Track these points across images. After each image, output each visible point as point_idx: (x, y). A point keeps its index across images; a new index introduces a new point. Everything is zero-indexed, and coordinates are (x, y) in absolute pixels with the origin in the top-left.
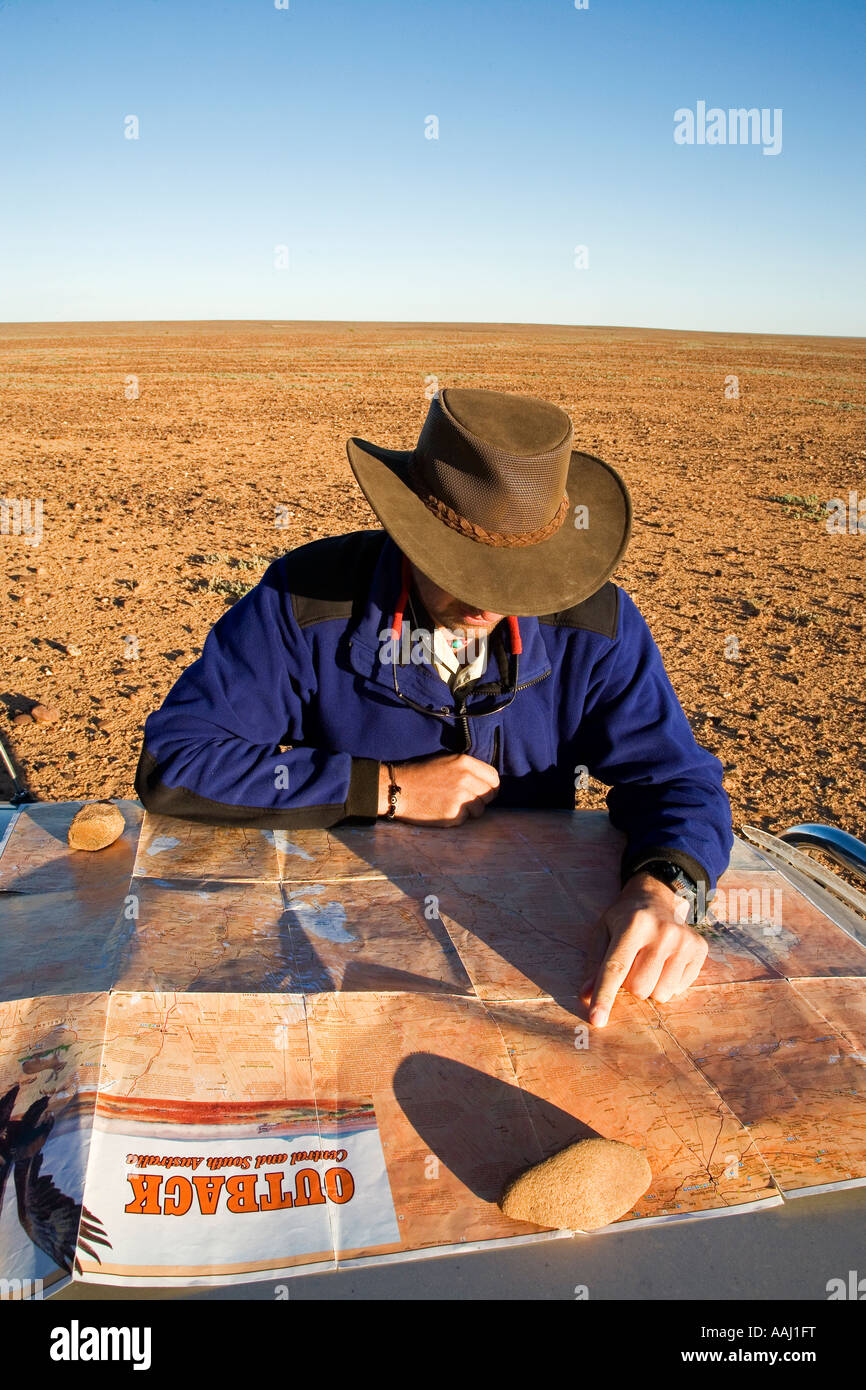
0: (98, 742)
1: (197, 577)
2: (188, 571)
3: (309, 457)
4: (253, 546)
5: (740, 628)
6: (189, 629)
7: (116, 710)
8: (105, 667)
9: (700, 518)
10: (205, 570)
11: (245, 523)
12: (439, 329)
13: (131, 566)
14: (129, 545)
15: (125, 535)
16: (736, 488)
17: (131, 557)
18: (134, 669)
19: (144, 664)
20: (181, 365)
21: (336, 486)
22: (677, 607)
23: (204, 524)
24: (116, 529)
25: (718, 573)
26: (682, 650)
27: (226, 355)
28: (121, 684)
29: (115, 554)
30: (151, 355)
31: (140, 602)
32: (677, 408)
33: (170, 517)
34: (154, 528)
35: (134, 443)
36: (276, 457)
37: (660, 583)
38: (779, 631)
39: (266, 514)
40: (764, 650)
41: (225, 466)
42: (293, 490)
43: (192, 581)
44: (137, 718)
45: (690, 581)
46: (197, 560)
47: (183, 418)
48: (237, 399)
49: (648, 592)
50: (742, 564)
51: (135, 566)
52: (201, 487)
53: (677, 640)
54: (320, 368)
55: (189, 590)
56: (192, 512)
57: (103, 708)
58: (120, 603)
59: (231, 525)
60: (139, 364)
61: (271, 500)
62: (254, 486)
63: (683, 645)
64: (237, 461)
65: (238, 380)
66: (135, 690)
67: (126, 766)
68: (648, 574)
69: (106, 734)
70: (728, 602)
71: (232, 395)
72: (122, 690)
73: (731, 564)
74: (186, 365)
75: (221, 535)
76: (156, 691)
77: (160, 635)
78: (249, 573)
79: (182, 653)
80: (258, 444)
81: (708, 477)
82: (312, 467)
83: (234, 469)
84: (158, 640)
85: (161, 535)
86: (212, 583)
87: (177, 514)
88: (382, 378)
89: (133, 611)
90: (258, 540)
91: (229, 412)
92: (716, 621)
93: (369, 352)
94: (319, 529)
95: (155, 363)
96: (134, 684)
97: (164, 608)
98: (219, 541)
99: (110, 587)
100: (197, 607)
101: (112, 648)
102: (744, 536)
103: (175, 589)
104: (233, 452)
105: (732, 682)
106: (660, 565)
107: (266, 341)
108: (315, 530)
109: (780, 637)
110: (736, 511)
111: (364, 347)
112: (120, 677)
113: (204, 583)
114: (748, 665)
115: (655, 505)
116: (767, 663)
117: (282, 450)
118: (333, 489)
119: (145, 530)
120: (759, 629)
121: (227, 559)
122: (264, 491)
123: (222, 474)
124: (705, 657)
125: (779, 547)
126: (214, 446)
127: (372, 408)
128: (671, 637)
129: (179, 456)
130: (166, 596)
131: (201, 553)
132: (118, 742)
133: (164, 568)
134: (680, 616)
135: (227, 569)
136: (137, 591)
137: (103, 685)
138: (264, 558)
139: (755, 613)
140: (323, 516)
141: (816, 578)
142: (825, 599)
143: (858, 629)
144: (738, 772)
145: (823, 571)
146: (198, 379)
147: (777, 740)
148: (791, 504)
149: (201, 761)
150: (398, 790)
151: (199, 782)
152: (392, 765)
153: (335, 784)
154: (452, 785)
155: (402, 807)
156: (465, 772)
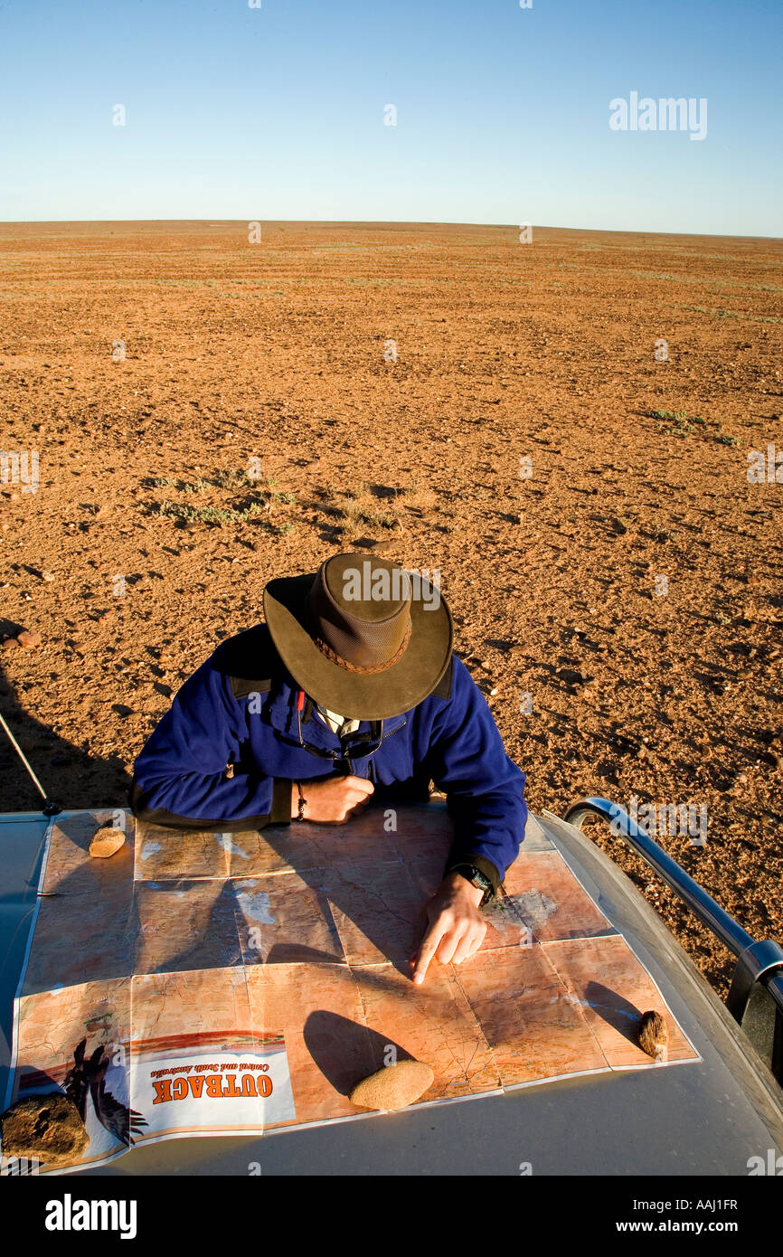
0: (75, 663)
1: (150, 501)
2: (141, 495)
3: (245, 373)
4: (197, 468)
5: (609, 545)
6: (145, 553)
7: (87, 633)
8: (76, 592)
9: (582, 435)
10: (158, 494)
11: (190, 443)
12: (362, 229)
13: (92, 490)
14: (88, 468)
15: (85, 458)
16: (618, 402)
17: (91, 481)
18: (101, 593)
19: (108, 588)
20: (127, 270)
21: (269, 405)
22: (558, 526)
23: (154, 445)
24: (77, 451)
25: (595, 492)
26: (559, 568)
27: (167, 260)
28: (90, 608)
29: (78, 478)
30: (99, 259)
31: (102, 527)
32: (573, 317)
33: (124, 439)
34: (110, 450)
35: (87, 359)
36: (215, 373)
37: (547, 501)
38: (642, 548)
39: (208, 434)
40: (628, 567)
41: (170, 384)
42: (231, 409)
43: (146, 504)
44: (105, 640)
45: (571, 499)
46: (149, 483)
47: (131, 330)
48: (179, 309)
49: (534, 511)
50: (616, 482)
51: (96, 490)
52: (149, 406)
53: (555, 558)
54: (252, 274)
55: (143, 513)
56: (143, 433)
57: (76, 631)
58: (84, 527)
59: (177, 446)
60: (87, 270)
61: (212, 419)
62: (196, 404)
63: (560, 563)
64: (181, 377)
65: (179, 288)
66: (103, 613)
67: (99, 685)
68: (536, 493)
69: (81, 656)
70: (601, 520)
71: (174, 305)
72: (92, 614)
73: (607, 482)
74: (132, 271)
75: (169, 456)
76: (120, 614)
77: (120, 559)
78: (194, 496)
79: (140, 577)
80: (199, 359)
81: (595, 391)
82: (248, 384)
83: (178, 387)
84: (119, 564)
85: (117, 457)
86: (163, 507)
87: (130, 435)
88: (310, 284)
89: (96, 536)
90: (201, 461)
91: (172, 325)
92: (589, 539)
93: (298, 255)
94: (255, 450)
95: (102, 269)
96: (101, 607)
97: (122, 533)
98: (168, 463)
99: (75, 511)
100: (150, 530)
101: (80, 573)
102: (621, 452)
103: (131, 513)
104: (177, 368)
105: (598, 598)
106: (546, 483)
107: (204, 244)
108: (251, 451)
109: (641, 554)
110: (615, 427)
111: (294, 249)
112: (89, 601)
113: (156, 507)
114: (612, 582)
115: (547, 421)
116: (629, 579)
117: (220, 366)
118: (266, 408)
119: (102, 453)
120: (625, 547)
121: (175, 482)
122: (205, 411)
123: (167, 391)
124: (578, 574)
125: (650, 464)
126: (159, 362)
127: (301, 318)
128: (551, 555)
129: (130, 374)
130: (124, 520)
131: (152, 476)
132: (91, 663)
133: (121, 492)
134: (560, 534)
135: (175, 492)
136: (99, 515)
137: (76, 609)
138: (207, 480)
139: (622, 531)
140: (257, 436)
141: (677, 495)
142: (684, 515)
143: (707, 545)
144: (596, 683)
145: (684, 488)
146: (143, 286)
147: (630, 652)
148: (663, 419)
149: (172, 792)
150: (305, 802)
151: (172, 805)
152: (302, 782)
153: (263, 802)
154: (341, 798)
155: (307, 813)
156: (349, 789)
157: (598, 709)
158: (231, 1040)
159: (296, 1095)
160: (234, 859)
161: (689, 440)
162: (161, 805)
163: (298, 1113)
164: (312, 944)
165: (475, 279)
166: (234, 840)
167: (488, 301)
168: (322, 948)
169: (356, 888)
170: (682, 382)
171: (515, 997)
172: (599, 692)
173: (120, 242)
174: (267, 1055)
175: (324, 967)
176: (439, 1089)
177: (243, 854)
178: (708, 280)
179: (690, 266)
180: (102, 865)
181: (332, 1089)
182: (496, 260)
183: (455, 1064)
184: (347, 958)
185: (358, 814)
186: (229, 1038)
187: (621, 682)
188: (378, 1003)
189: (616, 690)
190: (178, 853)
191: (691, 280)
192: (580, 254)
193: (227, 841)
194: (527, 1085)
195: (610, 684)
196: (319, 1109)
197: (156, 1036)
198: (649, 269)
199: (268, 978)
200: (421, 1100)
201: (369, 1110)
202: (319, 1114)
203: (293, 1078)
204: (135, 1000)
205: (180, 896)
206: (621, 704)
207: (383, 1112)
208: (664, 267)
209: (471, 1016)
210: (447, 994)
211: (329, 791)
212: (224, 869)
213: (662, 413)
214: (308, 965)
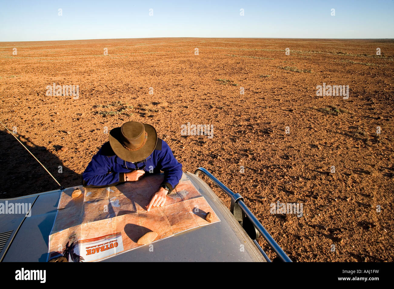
0: (78, 154)
1: (95, 111)
2: (93, 110)
3: (119, 77)
4: (107, 102)
5: (209, 111)
6: (95, 124)
7: (81, 146)
8: (77, 136)
9: (202, 86)
10: (98, 109)
11: (105, 96)
12: (147, 40)
13: (80, 110)
14: (78, 104)
15: (77, 102)
16: (210, 78)
17: (79, 107)
18: (84, 135)
19: (86, 134)
20: (86, 53)
21: (125, 85)
22: (197, 108)
23: (96, 97)
24: (75, 100)
25: (205, 99)
26: (198, 118)
27: (96, 50)
28: (81, 139)
29: (76, 107)
30: (77, 50)
31: (83, 119)
32: (199, 59)
33: (87, 96)
34: (84, 99)
35: (76, 76)
36: (111, 78)
37: (194, 102)
38: (217, 111)
39: (110, 93)
40: (214, 116)
41: (99, 81)
42: (116, 87)
43: (94, 112)
44: (86, 147)
45: (200, 101)
46: (95, 107)
47: (88, 68)
48: (100, 62)
49: (191, 105)
50: (210, 96)
51: (81, 110)
52: (94, 87)
53: (197, 115)
54: (120, 52)
55: (94, 114)
56: (93, 94)
57: (78, 146)
58: (78, 119)
59: (102, 97)
60: (74, 53)
61: (111, 89)
62: (106, 86)
63: (198, 116)
64: (102, 79)
65: (100, 57)
66: (84, 140)
67: (85, 158)
68: (192, 100)
69: (79, 152)
70: (207, 105)
71: (99, 61)
72: (81, 141)
73: (208, 96)
74: (87, 53)
75: (100, 100)
76: (89, 140)
77: (88, 126)
78: (107, 109)
79: (94, 130)
80: (106, 75)
81: (205, 76)
82: (120, 80)
83: (101, 82)
84: (88, 128)
85: (86, 101)
86: (99, 112)
87: (89, 95)
88: (135, 54)
89: (81, 121)
90: (108, 100)
91: (99, 66)
92: (205, 110)
93: (131, 47)
94: (122, 96)
95: (78, 53)
96: (84, 139)
97: (89, 120)
98: (100, 101)
99: (75, 115)
100: (96, 118)
101: (78, 131)
102: (211, 90)
103: (91, 115)
104: (101, 77)
105: (207, 124)
106: (194, 98)
107: (106, 45)
108: (121, 96)
109: (217, 113)
110: (210, 84)
111: (130, 46)
112: (81, 138)
113: (97, 112)
114: (210, 120)
115: (194, 84)
116: (214, 119)
117: (112, 76)
118: (125, 86)
119: (82, 100)
120: (213, 111)
121: (102, 106)
122: (109, 87)
123: (99, 83)
124: (202, 118)
125: (218, 92)
126: (96, 76)
127: (132, 63)
128: (196, 115)
129: (88, 79)
130: (89, 116)
131: (96, 105)
132: (82, 153)
133: (88, 110)
134: (198, 110)
135: (102, 108)
136: (82, 116)
137: (77, 140)
138: (110, 105)
139: (212, 108)
140: (123, 93)
141: (224, 98)
142: (226, 103)
143: (231, 109)
144: (207, 143)
145: (226, 97)
146: (90, 57)
147: (215, 135)
148: (221, 81)
149: (93, 180)
150: (127, 177)
151: (93, 183)
152: (126, 173)
153: (117, 179)
154: (136, 175)
155: (128, 180)
156: (138, 173)
157: (208, 149)
158: (107, 237)
159: (124, 245)
160: (110, 193)
161: (227, 85)
162: (91, 184)
163: (124, 249)
164: (129, 210)
165: (176, 51)
166: (110, 189)
167: (179, 56)
168: (131, 210)
169: (141, 195)
170: (225, 72)
171: (177, 214)
172: (208, 145)
173: (83, 45)
174: (117, 238)
175: (131, 215)
176: (159, 237)
177: (113, 191)
178: (230, 48)
179: (226, 45)
180: (76, 199)
181: (133, 242)
182: (180, 46)
183: (163, 231)
184: (137, 211)
185: (141, 178)
186: (106, 237)
187: (213, 142)
188: (144, 220)
189: (212, 144)
190: (96, 194)
191: (226, 48)
192: (201, 44)
193: (109, 189)
194: (179, 233)
195: (210, 143)
196: (129, 247)
197: (87, 239)
198: (217, 46)
199: (117, 220)
200: (155, 240)
201: (142, 245)
202: (130, 248)
203: (123, 241)
204: (82, 230)
205: (96, 203)
206: (213, 147)
207: (145, 245)
208: (220, 46)
209: (167, 220)
210: (162, 216)
211: (133, 174)
212: (108, 195)
213: (220, 80)
214: (127, 215)
